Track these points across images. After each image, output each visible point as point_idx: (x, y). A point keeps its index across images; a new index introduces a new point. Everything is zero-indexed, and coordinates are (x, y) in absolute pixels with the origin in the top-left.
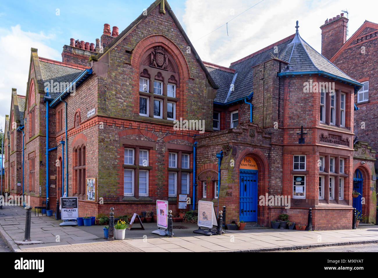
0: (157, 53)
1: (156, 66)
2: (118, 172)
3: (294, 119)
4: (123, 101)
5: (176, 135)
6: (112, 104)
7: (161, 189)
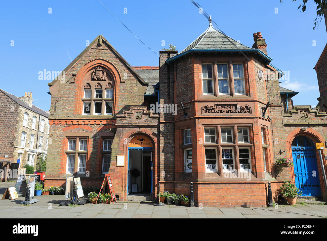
0: (97, 70)
1: (96, 79)
2: (60, 157)
3: (180, 97)
4: (67, 107)
5: (109, 125)
6: (60, 111)
7: (94, 168)
